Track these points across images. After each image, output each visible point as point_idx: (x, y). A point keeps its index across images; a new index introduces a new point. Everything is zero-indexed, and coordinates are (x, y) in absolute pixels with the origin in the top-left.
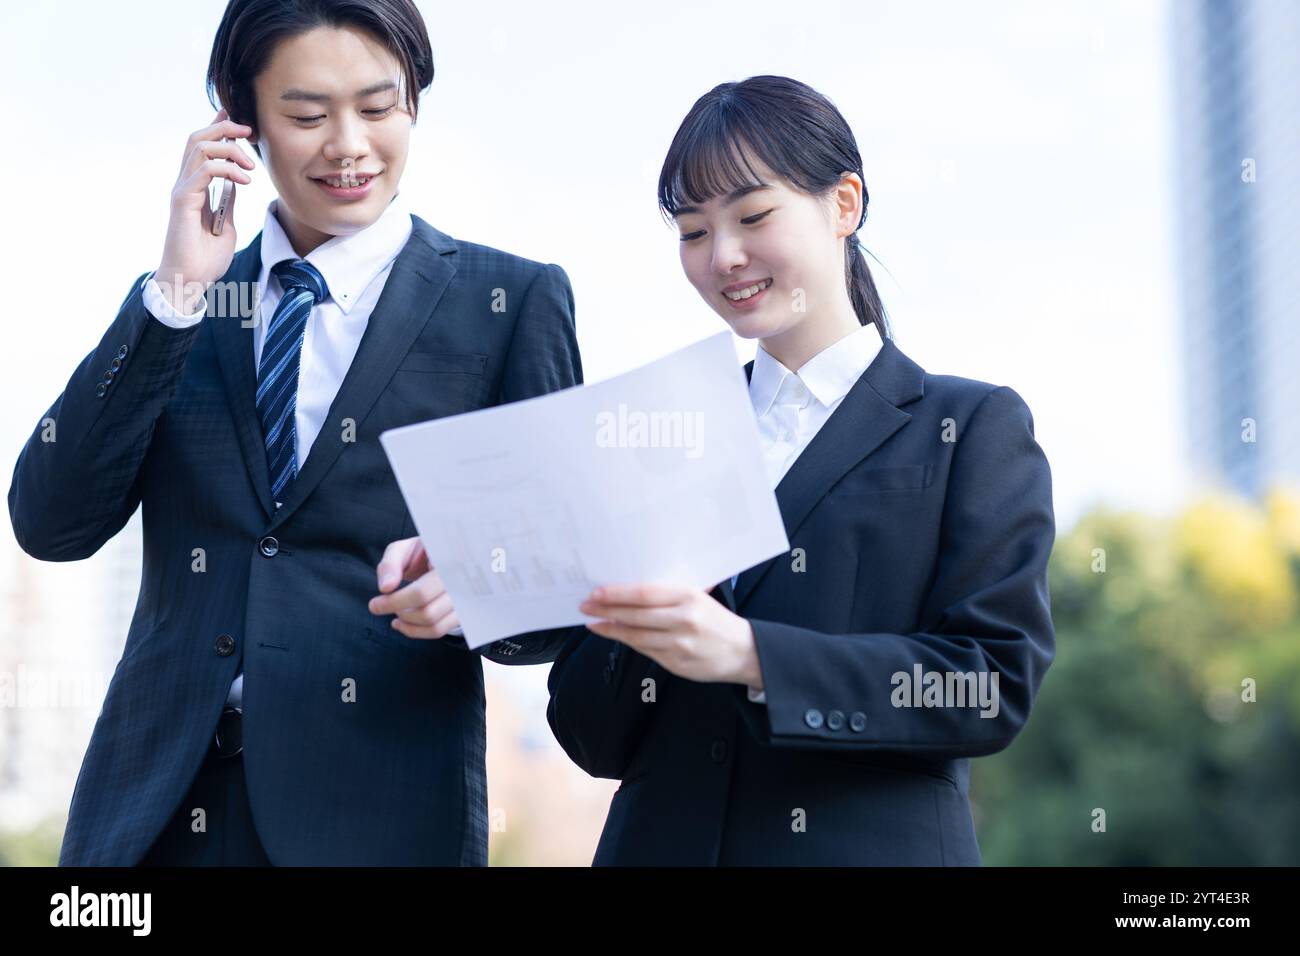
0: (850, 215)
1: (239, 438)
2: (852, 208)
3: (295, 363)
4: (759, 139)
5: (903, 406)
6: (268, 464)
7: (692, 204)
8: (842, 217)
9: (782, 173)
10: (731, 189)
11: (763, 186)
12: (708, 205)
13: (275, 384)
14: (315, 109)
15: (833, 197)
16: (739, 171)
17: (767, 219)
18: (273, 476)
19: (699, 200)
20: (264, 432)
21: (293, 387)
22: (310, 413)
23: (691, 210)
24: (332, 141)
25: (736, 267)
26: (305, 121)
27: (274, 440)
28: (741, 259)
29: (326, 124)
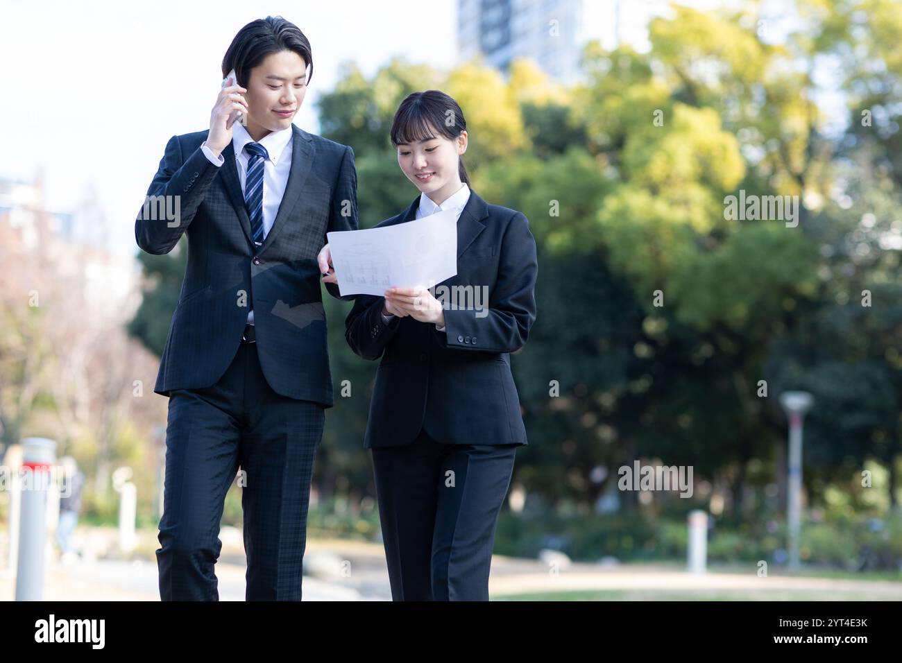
0: (463, 146)
1: (238, 216)
2: (464, 144)
3: (261, 186)
4: (434, 119)
5: (481, 221)
6: (252, 226)
7: (406, 142)
8: (460, 147)
9: (441, 133)
10: (423, 138)
11: (435, 138)
12: (413, 143)
13: (253, 195)
14: (279, 83)
15: (457, 140)
16: (426, 132)
17: (435, 150)
18: (254, 231)
19: (409, 141)
20: (249, 214)
21: (261, 197)
22: (269, 208)
23: (406, 144)
24: (284, 96)
25: (423, 168)
26: (274, 87)
27: (253, 217)
28: (425, 165)
29: (282, 88)
